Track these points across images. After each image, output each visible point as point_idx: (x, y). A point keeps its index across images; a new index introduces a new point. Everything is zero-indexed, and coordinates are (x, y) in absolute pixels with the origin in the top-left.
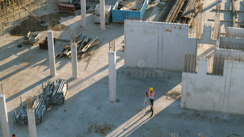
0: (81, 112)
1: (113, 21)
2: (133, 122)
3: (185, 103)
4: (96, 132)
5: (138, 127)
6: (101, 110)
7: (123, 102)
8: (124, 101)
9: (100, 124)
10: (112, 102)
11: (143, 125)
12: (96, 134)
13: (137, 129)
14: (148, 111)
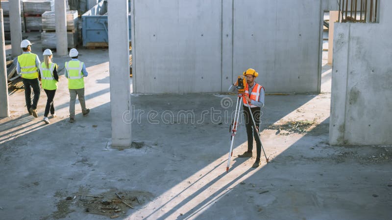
0: (26, 174)
1: (84, 45)
2: (205, 182)
3: (343, 128)
4: (87, 211)
5: (228, 189)
6: (90, 165)
7: (153, 146)
8: (156, 145)
9: (95, 192)
10: (121, 148)
11: (242, 183)
12: (90, 215)
13: (227, 195)
14: (239, 156)
